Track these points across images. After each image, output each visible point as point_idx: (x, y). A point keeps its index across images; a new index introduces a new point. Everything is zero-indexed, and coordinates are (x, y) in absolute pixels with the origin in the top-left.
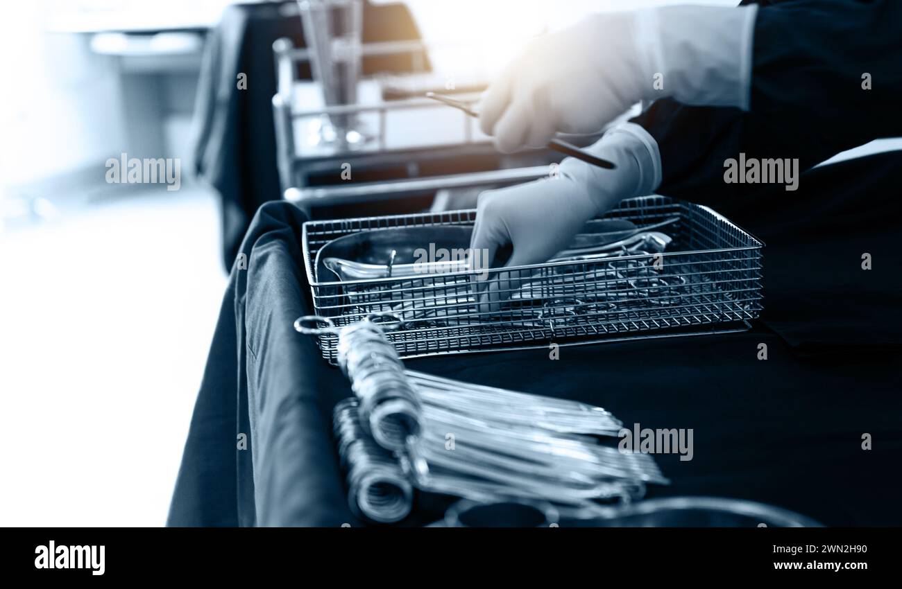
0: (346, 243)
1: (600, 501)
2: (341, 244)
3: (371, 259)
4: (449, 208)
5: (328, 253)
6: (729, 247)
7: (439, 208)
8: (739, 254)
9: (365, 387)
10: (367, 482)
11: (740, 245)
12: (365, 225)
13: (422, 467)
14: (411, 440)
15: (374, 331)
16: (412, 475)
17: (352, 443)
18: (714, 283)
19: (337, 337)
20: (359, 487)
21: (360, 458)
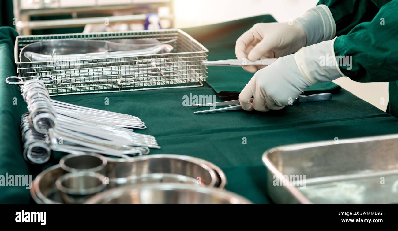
0: (35, 46)
1: (130, 155)
2: (32, 46)
3: (46, 53)
4: (91, 31)
5: (27, 50)
6: (195, 51)
7: (86, 32)
8: (199, 54)
9: (32, 107)
10: (31, 147)
11: (199, 51)
12: (44, 38)
13: (54, 141)
14: (50, 130)
15: (40, 84)
16: (50, 144)
17: (27, 131)
18: (190, 66)
19: (24, 85)
20: (28, 149)
21: (30, 137)
